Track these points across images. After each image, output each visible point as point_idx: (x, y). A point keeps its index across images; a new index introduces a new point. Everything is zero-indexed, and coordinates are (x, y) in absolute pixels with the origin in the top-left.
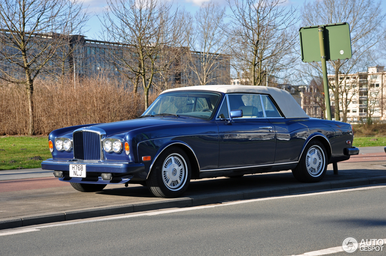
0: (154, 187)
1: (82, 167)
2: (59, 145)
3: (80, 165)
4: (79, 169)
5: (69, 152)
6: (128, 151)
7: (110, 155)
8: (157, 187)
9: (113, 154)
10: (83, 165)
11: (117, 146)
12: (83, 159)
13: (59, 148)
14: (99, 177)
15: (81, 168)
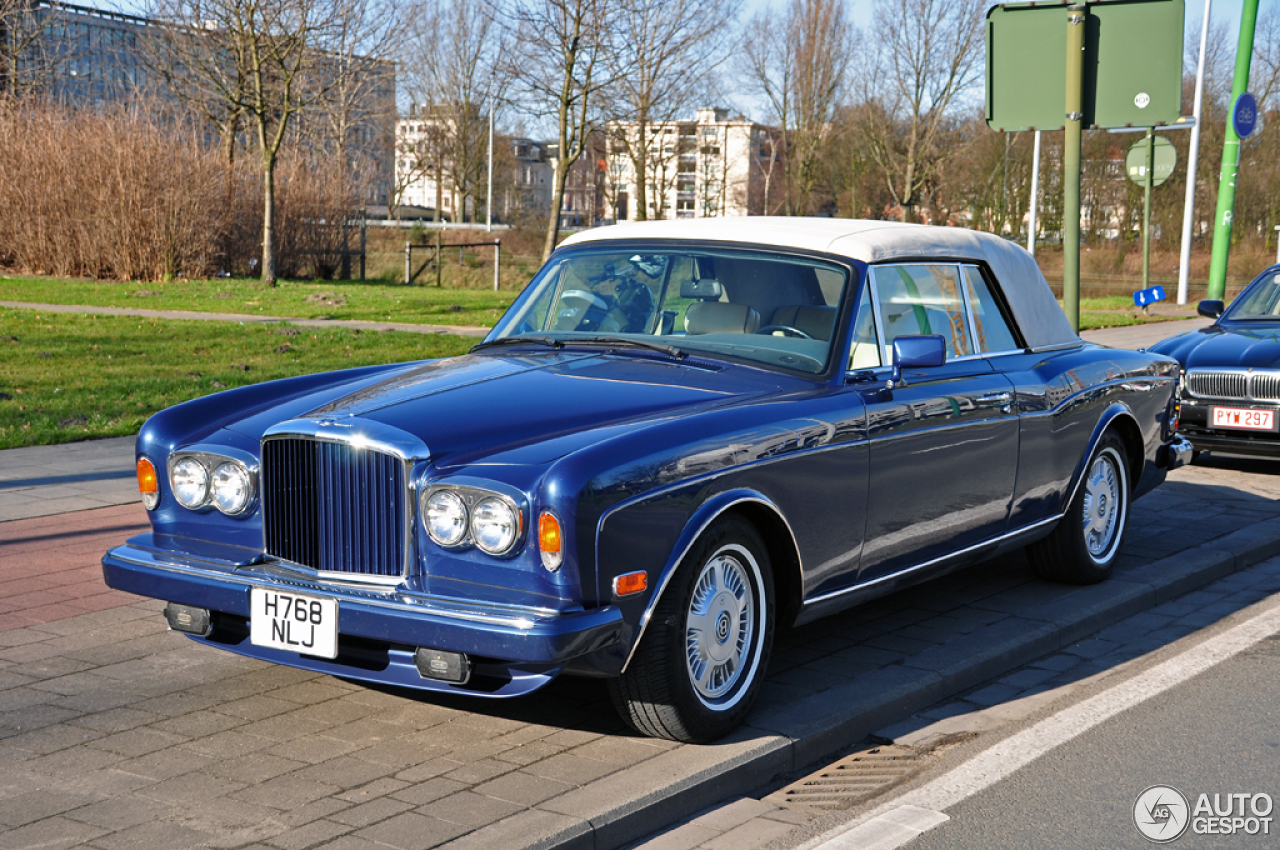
0: (648, 706)
1: (316, 608)
2: (190, 484)
3: (309, 600)
4: (301, 614)
5: (238, 517)
6: (553, 554)
7: (454, 556)
8: (664, 707)
9: (470, 558)
10: (322, 601)
11: (496, 526)
12: (317, 567)
13: (191, 498)
14: (390, 652)
15: (312, 612)
